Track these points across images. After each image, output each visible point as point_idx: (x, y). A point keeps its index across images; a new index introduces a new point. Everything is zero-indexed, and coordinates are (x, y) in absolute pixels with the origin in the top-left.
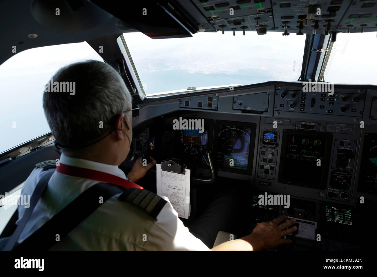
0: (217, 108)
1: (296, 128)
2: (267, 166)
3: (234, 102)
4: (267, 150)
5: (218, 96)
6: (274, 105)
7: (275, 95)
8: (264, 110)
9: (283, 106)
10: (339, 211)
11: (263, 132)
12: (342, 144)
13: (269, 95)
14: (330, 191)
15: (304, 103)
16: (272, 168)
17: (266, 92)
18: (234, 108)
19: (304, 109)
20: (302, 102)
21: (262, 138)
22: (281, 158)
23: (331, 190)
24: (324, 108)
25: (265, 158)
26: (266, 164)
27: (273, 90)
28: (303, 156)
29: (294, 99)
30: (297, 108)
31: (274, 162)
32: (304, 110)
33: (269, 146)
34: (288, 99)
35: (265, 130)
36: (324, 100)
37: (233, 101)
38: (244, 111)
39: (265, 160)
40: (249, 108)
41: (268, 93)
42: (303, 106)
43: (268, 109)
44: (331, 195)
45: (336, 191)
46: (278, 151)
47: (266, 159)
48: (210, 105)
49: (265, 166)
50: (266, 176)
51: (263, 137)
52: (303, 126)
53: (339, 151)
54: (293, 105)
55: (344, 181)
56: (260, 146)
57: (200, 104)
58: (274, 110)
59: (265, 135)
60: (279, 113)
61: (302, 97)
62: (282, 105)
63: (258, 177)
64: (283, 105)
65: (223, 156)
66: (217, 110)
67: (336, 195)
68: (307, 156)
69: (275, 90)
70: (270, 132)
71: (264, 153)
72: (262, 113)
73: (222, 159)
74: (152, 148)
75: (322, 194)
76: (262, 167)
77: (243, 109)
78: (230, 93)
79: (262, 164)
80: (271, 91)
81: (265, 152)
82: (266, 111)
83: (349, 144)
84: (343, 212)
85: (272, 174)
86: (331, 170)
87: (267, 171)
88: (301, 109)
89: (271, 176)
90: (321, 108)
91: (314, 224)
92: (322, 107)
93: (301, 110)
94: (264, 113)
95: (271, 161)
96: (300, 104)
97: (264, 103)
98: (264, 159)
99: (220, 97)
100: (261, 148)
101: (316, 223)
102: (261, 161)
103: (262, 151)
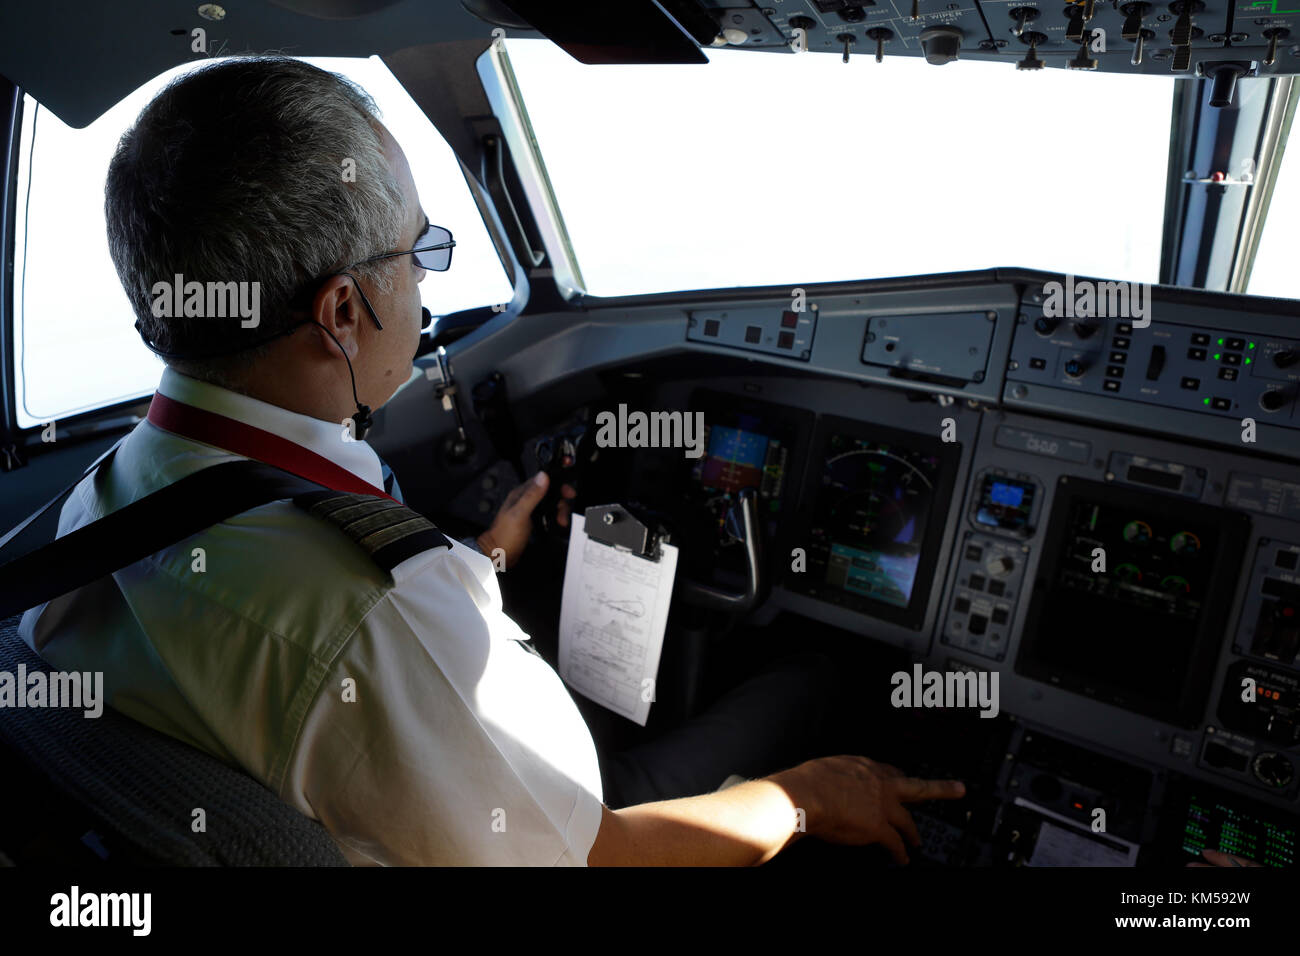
0: (810, 352)
1: (1110, 477)
2: (982, 606)
3: (868, 337)
4: (988, 545)
5: (817, 312)
6: (1009, 361)
7: (1016, 322)
8: (969, 376)
9: (1042, 367)
10: (1244, 826)
11: (981, 476)
12: (1287, 560)
13: (995, 321)
14: (1216, 741)
15: (1123, 361)
16: (1000, 616)
17: (987, 312)
18: (866, 358)
19: (1118, 384)
20: (1112, 359)
21: (977, 497)
22: (1039, 584)
23: (1221, 736)
24: (1196, 387)
25: (978, 573)
26: (977, 596)
27: (1012, 306)
28: (1124, 585)
29: (1086, 344)
30: (1096, 378)
31: (1009, 595)
32: (1117, 390)
33: (999, 531)
34: (1063, 343)
35: (990, 471)
36: (1203, 357)
37: (867, 332)
38: (900, 372)
39: (976, 582)
40: (917, 365)
41: (992, 316)
42: (1115, 372)
43: (984, 373)
44: (1219, 756)
45: (1243, 744)
46: (1028, 554)
47: (982, 579)
48: (786, 340)
49: (973, 604)
50: (974, 642)
51: (983, 498)
52: (1135, 472)
53: (1272, 585)
54: (1079, 367)
55: (1281, 709)
56: (964, 527)
57: (753, 334)
58: (1005, 380)
59: (989, 492)
60: (1024, 391)
61: (1116, 340)
62: (1037, 364)
63: (944, 640)
64: (1043, 362)
65: (830, 547)
66: (807, 361)
67: (1240, 762)
68: (1137, 589)
69: (1020, 304)
70: (1010, 482)
71: (976, 554)
72: (960, 383)
73: (825, 557)
74: (568, 460)
75: (1182, 746)
76: (963, 605)
77: (896, 363)
78: (858, 302)
79: (964, 595)
80: (1003, 306)
81: (979, 550)
82: (979, 379)
84: (1260, 832)
85: (996, 637)
86: (1227, 658)
87: (978, 625)
88: (1107, 382)
89: (993, 644)
90: (1184, 385)
91: (1126, 850)
92: (1190, 384)
93: (1106, 387)
94: (969, 386)
95: (997, 588)
96: (1105, 362)
97: (973, 350)
98: (974, 577)
99: (822, 314)
100: (967, 535)
101: (1134, 849)
102: (963, 582)
103: (971, 548)
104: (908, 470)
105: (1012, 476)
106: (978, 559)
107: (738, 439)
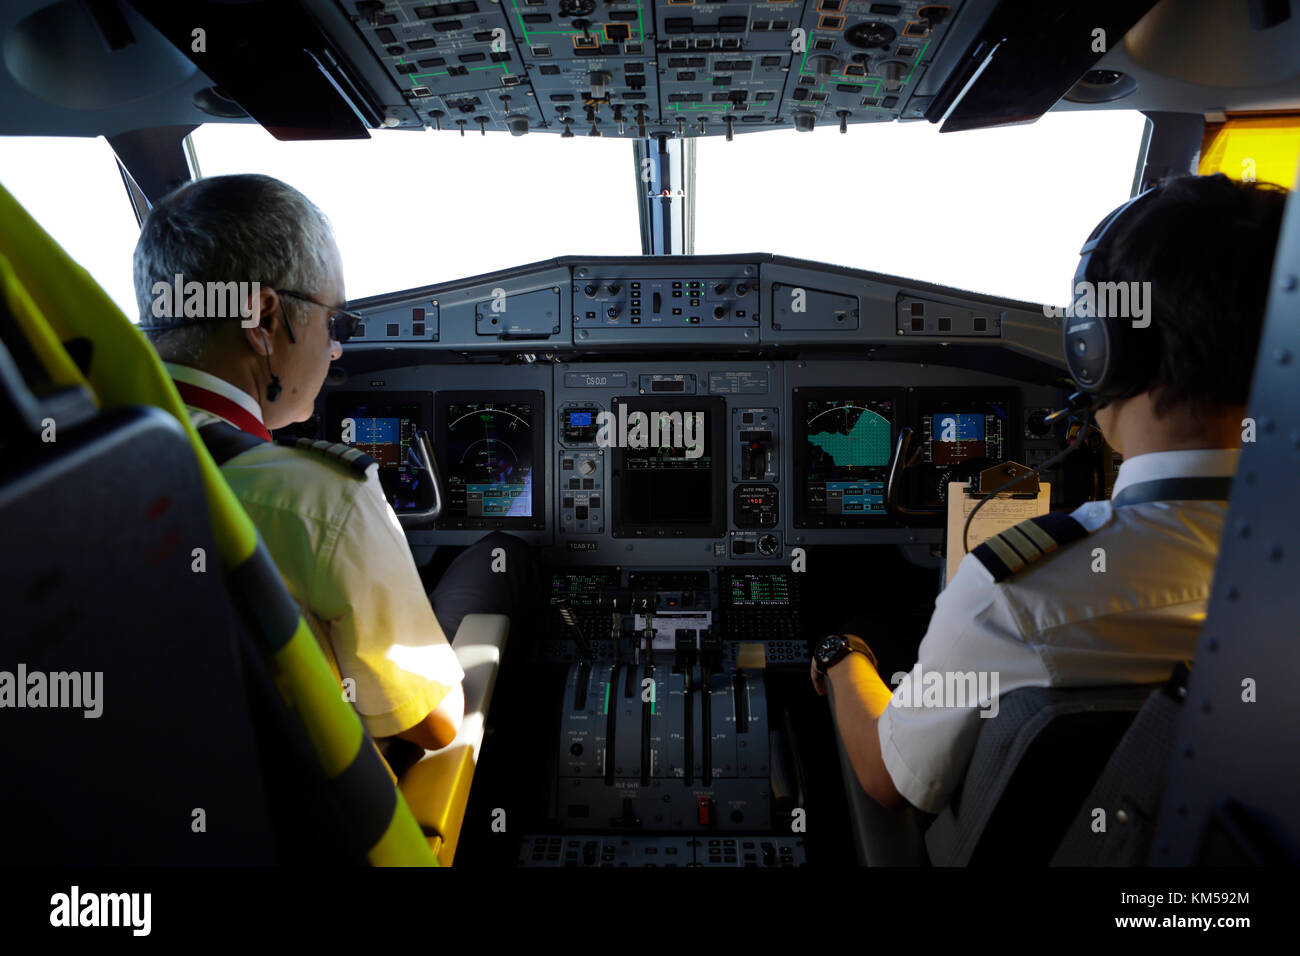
0: (438, 335)
1: (642, 392)
2: (582, 499)
3: (478, 317)
4: (576, 456)
5: (438, 306)
6: (573, 317)
7: (573, 292)
8: (551, 331)
9: (594, 316)
10: (761, 581)
11: (561, 411)
12: (748, 418)
13: (559, 293)
14: (737, 539)
15: (639, 305)
16: (595, 502)
17: (553, 288)
18: (479, 332)
19: (639, 319)
20: (633, 305)
21: (562, 426)
22: (614, 473)
23: (739, 535)
24: (680, 313)
25: (574, 477)
26: (577, 494)
27: (568, 281)
28: (665, 459)
29: (616, 298)
30: (625, 318)
31: (598, 486)
32: (639, 322)
33: (582, 445)
34: (603, 300)
35: (566, 406)
36: (680, 296)
37: (476, 314)
38: (506, 337)
39: (574, 484)
40: (515, 330)
41: (557, 290)
42: (636, 312)
43: (559, 327)
44: (741, 547)
45: (750, 535)
46: (603, 455)
47: (578, 481)
48: (419, 330)
49: (576, 499)
50: (582, 526)
51: (566, 425)
52: (657, 385)
53: (745, 436)
54: (615, 312)
55: (765, 508)
56: (558, 448)
57: (393, 330)
58: (573, 328)
59: (569, 420)
60: (586, 334)
61: (632, 293)
62: (590, 315)
63: (562, 530)
64: (594, 314)
65: (465, 488)
66: (438, 341)
67: (750, 547)
68: (674, 459)
69: (573, 280)
70: (581, 410)
71: (570, 465)
72: (545, 337)
73: (463, 496)
75: (720, 550)
76: (569, 502)
77: (501, 331)
78: (468, 294)
79: (568, 496)
80: (564, 282)
81: (571, 462)
82: (557, 331)
83: (764, 418)
84: (769, 580)
85: (595, 518)
86: (731, 487)
87: (582, 513)
88: (633, 319)
89: (595, 523)
90: (674, 313)
91: (705, 616)
92: (677, 312)
93: (633, 322)
94: (551, 337)
95: (589, 484)
96: (629, 307)
97: (549, 314)
98: (572, 481)
99: (441, 307)
100: (561, 453)
101: (709, 614)
102: (566, 487)
103: (565, 461)
104: (513, 419)
105: (581, 405)
106: (572, 468)
107: (374, 425)
